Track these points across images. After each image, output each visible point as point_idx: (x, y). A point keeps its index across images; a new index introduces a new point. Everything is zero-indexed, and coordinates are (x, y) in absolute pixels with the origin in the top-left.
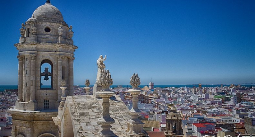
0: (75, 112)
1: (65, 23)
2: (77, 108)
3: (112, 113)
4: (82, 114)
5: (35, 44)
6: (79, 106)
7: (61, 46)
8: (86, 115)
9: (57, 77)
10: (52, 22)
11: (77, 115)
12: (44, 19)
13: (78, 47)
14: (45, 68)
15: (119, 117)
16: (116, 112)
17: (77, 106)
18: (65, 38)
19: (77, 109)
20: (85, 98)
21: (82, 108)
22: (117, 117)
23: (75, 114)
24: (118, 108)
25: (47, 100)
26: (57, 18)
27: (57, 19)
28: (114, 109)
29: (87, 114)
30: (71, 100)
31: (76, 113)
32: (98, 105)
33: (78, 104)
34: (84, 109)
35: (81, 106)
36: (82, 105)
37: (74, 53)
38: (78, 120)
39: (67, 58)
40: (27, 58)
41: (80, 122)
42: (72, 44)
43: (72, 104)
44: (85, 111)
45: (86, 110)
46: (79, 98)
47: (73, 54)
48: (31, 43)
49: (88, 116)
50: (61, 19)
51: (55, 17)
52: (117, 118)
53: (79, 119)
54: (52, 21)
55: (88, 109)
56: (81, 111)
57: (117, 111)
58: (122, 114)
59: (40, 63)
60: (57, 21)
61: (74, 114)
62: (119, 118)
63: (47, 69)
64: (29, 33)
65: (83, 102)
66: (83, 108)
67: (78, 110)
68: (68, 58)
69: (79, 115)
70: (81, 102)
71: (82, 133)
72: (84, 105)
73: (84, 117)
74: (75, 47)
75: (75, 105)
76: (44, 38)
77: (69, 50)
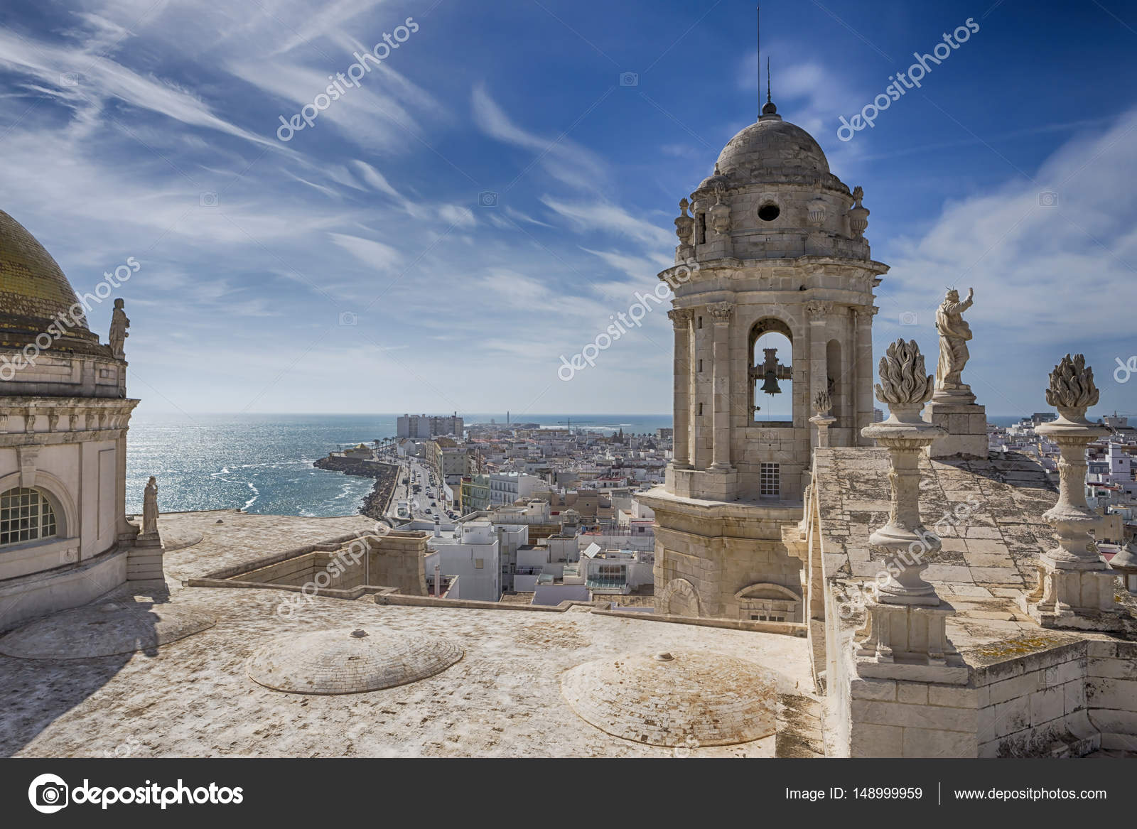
0: (833, 508)
1: (836, 178)
2: (844, 491)
3: (991, 521)
4: (862, 518)
5: (724, 265)
6: (853, 487)
7: (825, 265)
8: (876, 522)
9: (809, 381)
10: (782, 183)
11: (840, 517)
12: (756, 173)
13: (888, 268)
14: (764, 350)
15: (1018, 539)
16: (1008, 519)
17: (849, 486)
18: (837, 236)
19: (845, 497)
21: (865, 493)
22: (1007, 539)
23: (833, 514)
24: (1022, 502)
25: (770, 465)
26: (803, 164)
27: (804, 169)
28: (1001, 504)
29: (883, 517)
30: (828, 462)
31: (839, 511)
32: (931, 487)
33: (853, 478)
34: (873, 496)
35: (863, 487)
36: (867, 482)
37: (875, 291)
38: (841, 539)
39: (844, 311)
40: (701, 318)
41: (846, 545)
42: (865, 258)
43: (828, 477)
44: (875, 507)
45: (879, 502)
46: (858, 458)
47: (870, 293)
48: (711, 265)
50: (819, 166)
51: (797, 162)
52: (1007, 544)
53: (846, 533)
54: (783, 179)
56: (860, 506)
57: (1012, 514)
58: (1033, 529)
59: (746, 332)
60: (804, 177)
61: (829, 513)
62: (1017, 544)
63: (770, 353)
64: (705, 228)
65: (873, 472)
66: (869, 496)
67: (849, 499)
68: (851, 309)
69: (848, 518)
70: (864, 472)
71: (843, 585)
72: (875, 483)
73: (865, 527)
74: (876, 267)
75: (839, 481)
76: (755, 244)
77: (853, 281)
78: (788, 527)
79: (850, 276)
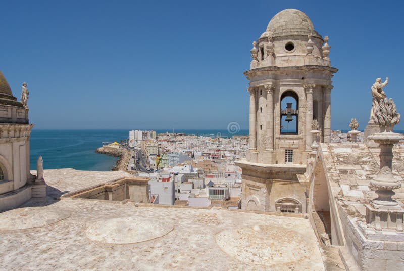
0: (332, 168)
1: (317, 33)
2: (335, 161)
4: (344, 172)
6: (338, 160)
7: (312, 69)
8: (350, 174)
9: (305, 117)
10: (296, 35)
11: (335, 172)
12: (285, 31)
13: (338, 70)
14: (287, 104)
17: (337, 159)
19: (336, 164)
20: (349, 147)
21: (344, 162)
23: (332, 171)
25: (289, 150)
26: (304, 27)
27: (304, 29)
29: (352, 172)
30: (326, 149)
31: (335, 170)
32: (371, 159)
33: (338, 156)
34: (348, 163)
35: (341, 159)
36: (344, 157)
37: (332, 79)
38: (337, 181)
39: (320, 88)
40: (261, 91)
41: (340, 184)
43: (328, 156)
44: (349, 168)
45: (350, 166)
46: (339, 147)
47: (330, 80)
48: (266, 69)
49: (354, 175)
50: (310, 28)
53: (339, 178)
55: (355, 164)
56: (343, 167)
59: (280, 96)
60: (304, 32)
61: (330, 170)
64: (263, 54)
65: (346, 153)
66: (346, 163)
68: (323, 87)
69: (338, 172)
70: (342, 154)
71: (342, 200)
72: (348, 158)
73: (346, 176)
74: (333, 70)
75: (332, 157)
76: (284, 60)
77: (324, 75)
78: (300, 175)
79: (322, 74)
